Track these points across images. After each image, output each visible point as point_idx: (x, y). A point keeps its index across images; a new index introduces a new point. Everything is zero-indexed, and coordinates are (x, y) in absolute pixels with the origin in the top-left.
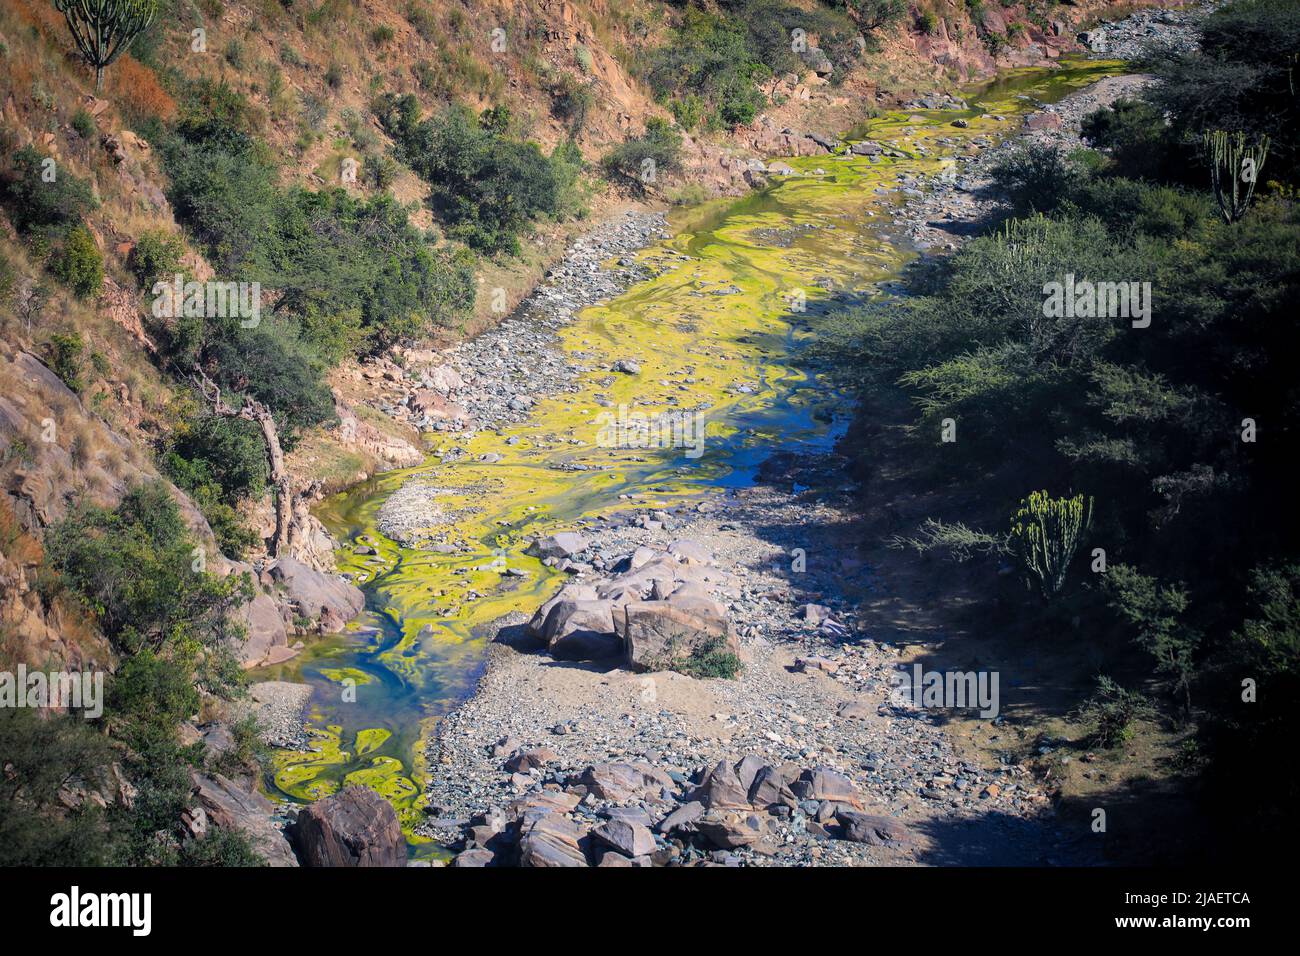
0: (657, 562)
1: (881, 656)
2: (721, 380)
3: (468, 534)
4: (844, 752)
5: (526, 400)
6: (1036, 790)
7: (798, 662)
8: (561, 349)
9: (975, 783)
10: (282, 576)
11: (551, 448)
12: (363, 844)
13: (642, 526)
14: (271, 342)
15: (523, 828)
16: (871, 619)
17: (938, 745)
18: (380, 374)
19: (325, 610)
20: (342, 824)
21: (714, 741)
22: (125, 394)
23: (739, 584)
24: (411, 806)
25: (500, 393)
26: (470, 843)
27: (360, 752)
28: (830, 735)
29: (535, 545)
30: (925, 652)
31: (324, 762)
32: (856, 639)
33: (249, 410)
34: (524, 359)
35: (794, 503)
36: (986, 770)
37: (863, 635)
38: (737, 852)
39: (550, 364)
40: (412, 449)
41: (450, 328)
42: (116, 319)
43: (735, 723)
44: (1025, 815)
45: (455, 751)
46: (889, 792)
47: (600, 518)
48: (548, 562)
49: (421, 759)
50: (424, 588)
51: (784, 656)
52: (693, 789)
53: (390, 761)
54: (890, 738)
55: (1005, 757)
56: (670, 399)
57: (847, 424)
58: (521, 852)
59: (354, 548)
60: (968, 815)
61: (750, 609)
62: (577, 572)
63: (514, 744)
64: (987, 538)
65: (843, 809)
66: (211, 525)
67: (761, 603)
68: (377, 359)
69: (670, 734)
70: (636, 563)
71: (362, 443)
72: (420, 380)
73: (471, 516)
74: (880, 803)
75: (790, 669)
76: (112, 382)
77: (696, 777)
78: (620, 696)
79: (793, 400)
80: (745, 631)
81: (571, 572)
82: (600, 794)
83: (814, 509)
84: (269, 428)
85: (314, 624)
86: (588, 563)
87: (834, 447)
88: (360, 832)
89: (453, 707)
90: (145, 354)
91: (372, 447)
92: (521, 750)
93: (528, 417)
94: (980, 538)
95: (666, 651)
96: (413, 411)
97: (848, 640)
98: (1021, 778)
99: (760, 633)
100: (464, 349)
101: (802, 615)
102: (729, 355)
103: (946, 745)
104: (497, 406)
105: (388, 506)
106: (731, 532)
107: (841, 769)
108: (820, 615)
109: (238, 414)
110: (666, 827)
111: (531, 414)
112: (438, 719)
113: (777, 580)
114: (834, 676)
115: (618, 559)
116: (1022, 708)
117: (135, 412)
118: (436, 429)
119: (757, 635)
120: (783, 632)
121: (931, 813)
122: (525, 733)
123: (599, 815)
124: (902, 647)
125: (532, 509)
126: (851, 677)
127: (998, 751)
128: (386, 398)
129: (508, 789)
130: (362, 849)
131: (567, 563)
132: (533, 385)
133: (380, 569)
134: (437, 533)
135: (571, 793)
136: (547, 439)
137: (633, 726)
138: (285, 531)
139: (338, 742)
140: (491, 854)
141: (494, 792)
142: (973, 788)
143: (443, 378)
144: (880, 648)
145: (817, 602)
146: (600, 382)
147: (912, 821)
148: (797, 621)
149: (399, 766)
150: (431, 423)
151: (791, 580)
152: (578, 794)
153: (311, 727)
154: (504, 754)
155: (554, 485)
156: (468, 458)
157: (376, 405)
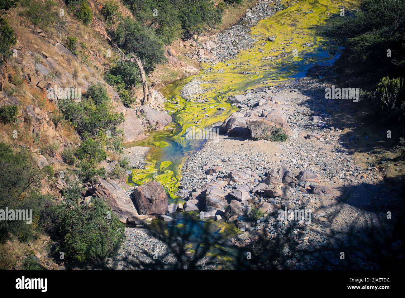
0: (266, 104)
1: (336, 132)
2: (301, 42)
3: (208, 96)
4: (317, 165)
5: (236, 51)
6: (379, 175)
7: (308, 135)
8: (250, 34)
9: (359, 173)
10: (144, 112)
11: (241, 67)
12: (153, 199)
13: (265, 92)
14: (146, 36)
15: (207, 193)
16: (334, 120)
17: (349, 161)
18: (189, 44)
19: (157, 123)
20: (147, 193)
21: (274, 162)
22: (98, 55)
23: (294, 110)
24: (174, 186)
25: (227, 49)
26: (191, 198)
27: (161, 169)
28: (314, 159)
29: (229, 99)
30: (350, 131)
31: (149, 172)
32: (328, 127)
33: (133, 59)
34: (237, 38)
35: (317, 82)
36: (364, 169)
37: (331, 125)
38: (276, 199)
39: (246, 39)
40: (196, 69)
41: (215, 28)
42: (97, 30)
43: (282, 156)
44: (374, 184)
45: (191, 168)
46: (330, 177)
47: (252, 90)
48: (233, 105)
49: (180, 170)
50: (191, 114)
51: (304, 133)
52: (265, 178)
53: (170, 171)
54: (334, 159)
55: (371, 165)
56: (283, 49)
57: (340, 55)
58: (206, 200)
59: (171, 102)
60: (355, 184)
61: (295, 118)
62: (242, 107)
63: (209, 165)
64: (368, 93)
65: (313, 183)
66: (120, 97)
67: (300, 116)
68: (188, 40)
69: (260, 161)
70: (260, 104)
71: (179, 68)
72: (202, 46)
73: (211, 90)
74: (326, 181)
75: (305, 138)
76: (93, 51)
77: (266, 175)
78: (246, 149)
79: (323, 48)
80: (293, 125)
81: (240, 107)
82: (234, 181)
83: (323, 84)
84: (140, 65)
85: (154, 127)
86: (246, 104)
87: (335, 63)
88: (153, 195)
89: (194, 153)
90: (107, 41)
91: (182, 69)
92: (211, 167)
93: (235, 57)
94: (366, 93)
95: (263, 133)
96: (198, 56)
97: (326, 127)
98: (375, 171)
99: (298, 126)
100: (218, 35)
101: (312, 120)
102: (305, 33)
103: (352, 161)
104: (226, 54)
105: (185, 87)
106: (294, 93)
107: (315, 171)
108: (318, 119)
109: (130, 60)
110: (254, 191)
111: (237, 56)
112: (188, 157)
113: (306, 108)
114: (319, 139)
115: (255, 103)
116: (378, 148)
117: (101, 61)
118: (205, 62)
119: (296, 127)
120: (305, 125)
121: (343, 184)
122: (214, 162)
123: (233, 188)
124: (343, 129)
125: (231, 87)
126: (325, 140)
127: (368, 163)
128: (191, 52)
129: (205, 180)
130: (153, 201)
131: (239, 105)
132: (239, 46)
133: (179, 108)
134: (199, 96)
135: (225, 181)
136: (240, 64)
137: (248, 158)
138: (146, 97)
139: (155, 165)
140: (197, 201)
141: (201, 181)
142: (358, 175)
143: (210, 45)
144: (335, 129)
145: (318, 115)
146: (261, 44)
147: (336, 186)
148: (310, 122)
149: (172, 173)
150: (203, 60)
151: (311, 108)
152: (227, 181)
153: (147, 161)
154: (206, 168)
155: (239, 79)
156: (214, 71)
157: (187, 55)
